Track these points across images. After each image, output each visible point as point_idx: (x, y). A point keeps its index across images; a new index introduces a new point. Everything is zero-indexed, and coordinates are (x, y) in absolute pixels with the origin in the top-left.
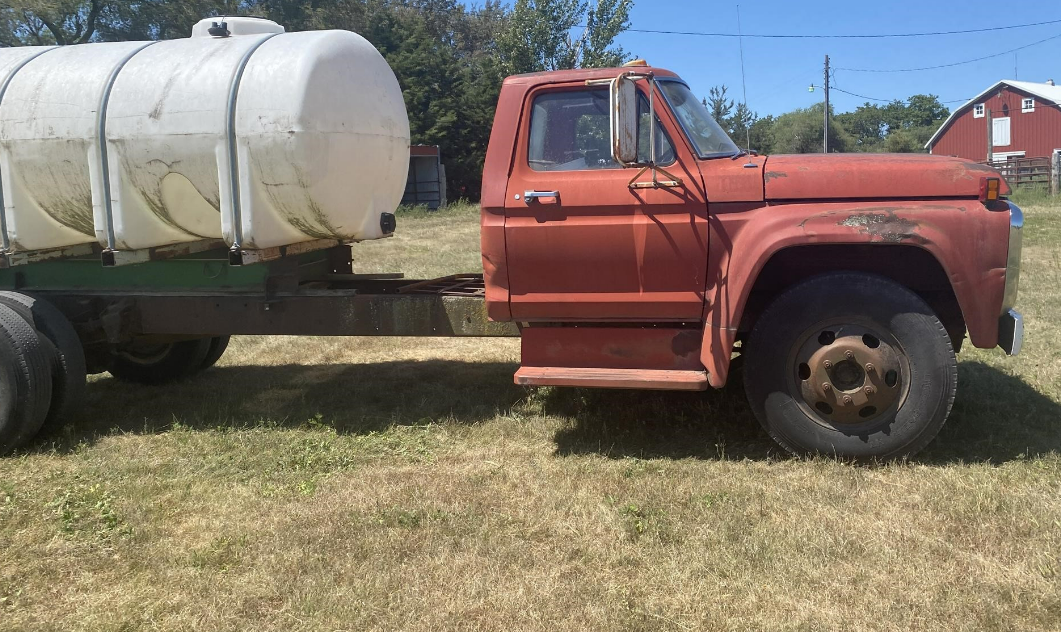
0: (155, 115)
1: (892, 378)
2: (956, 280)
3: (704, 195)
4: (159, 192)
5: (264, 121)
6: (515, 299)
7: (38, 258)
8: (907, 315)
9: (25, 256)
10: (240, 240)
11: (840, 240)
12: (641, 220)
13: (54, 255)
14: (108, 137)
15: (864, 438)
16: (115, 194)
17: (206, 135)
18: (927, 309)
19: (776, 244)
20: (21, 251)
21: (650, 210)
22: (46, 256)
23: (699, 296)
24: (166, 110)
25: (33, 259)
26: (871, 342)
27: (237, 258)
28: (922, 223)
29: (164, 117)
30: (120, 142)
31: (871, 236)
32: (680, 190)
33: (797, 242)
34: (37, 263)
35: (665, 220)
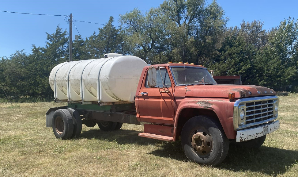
0: (89, 75)
1: (209, 144)
2: (220, 120)
3: (174, 95)
4: (90, 90)
5: (104, 76)
6: (141, 117)
7: (76, 102)
8: (212, 128)
9: (73, 102)
10: (100, 101)
11: (195, 107)
12: (162, 100)
13: (79, 102)
14: (82, 79)
15: (203, 159)
16: (83, 91)
17: (95, 79)
18: (217, 127)
19: (182, 107)
20: (72, 101)
21: (164, 98)
22: (78, 102)
23: (173, 119)
24: (90, 74)
25: (75, 102)
26: (205, 134)
27: (99, 104)
28: (213, 104)
29: (90, 75)
30: (84, 80)
31: (201, 107)
32: (169, 93)
33: (186, 107)
34: (75, 103)
35: (166, 100)
